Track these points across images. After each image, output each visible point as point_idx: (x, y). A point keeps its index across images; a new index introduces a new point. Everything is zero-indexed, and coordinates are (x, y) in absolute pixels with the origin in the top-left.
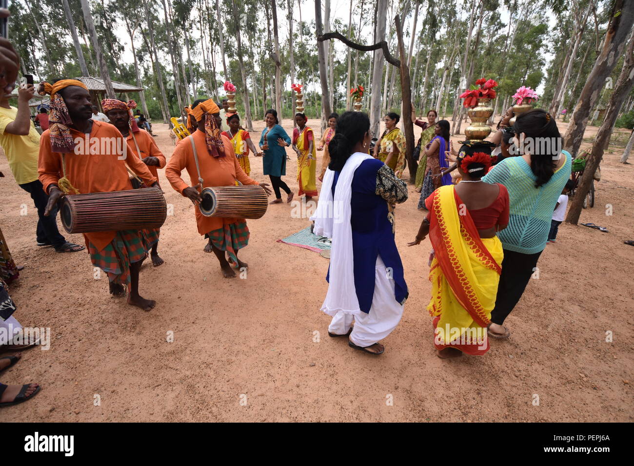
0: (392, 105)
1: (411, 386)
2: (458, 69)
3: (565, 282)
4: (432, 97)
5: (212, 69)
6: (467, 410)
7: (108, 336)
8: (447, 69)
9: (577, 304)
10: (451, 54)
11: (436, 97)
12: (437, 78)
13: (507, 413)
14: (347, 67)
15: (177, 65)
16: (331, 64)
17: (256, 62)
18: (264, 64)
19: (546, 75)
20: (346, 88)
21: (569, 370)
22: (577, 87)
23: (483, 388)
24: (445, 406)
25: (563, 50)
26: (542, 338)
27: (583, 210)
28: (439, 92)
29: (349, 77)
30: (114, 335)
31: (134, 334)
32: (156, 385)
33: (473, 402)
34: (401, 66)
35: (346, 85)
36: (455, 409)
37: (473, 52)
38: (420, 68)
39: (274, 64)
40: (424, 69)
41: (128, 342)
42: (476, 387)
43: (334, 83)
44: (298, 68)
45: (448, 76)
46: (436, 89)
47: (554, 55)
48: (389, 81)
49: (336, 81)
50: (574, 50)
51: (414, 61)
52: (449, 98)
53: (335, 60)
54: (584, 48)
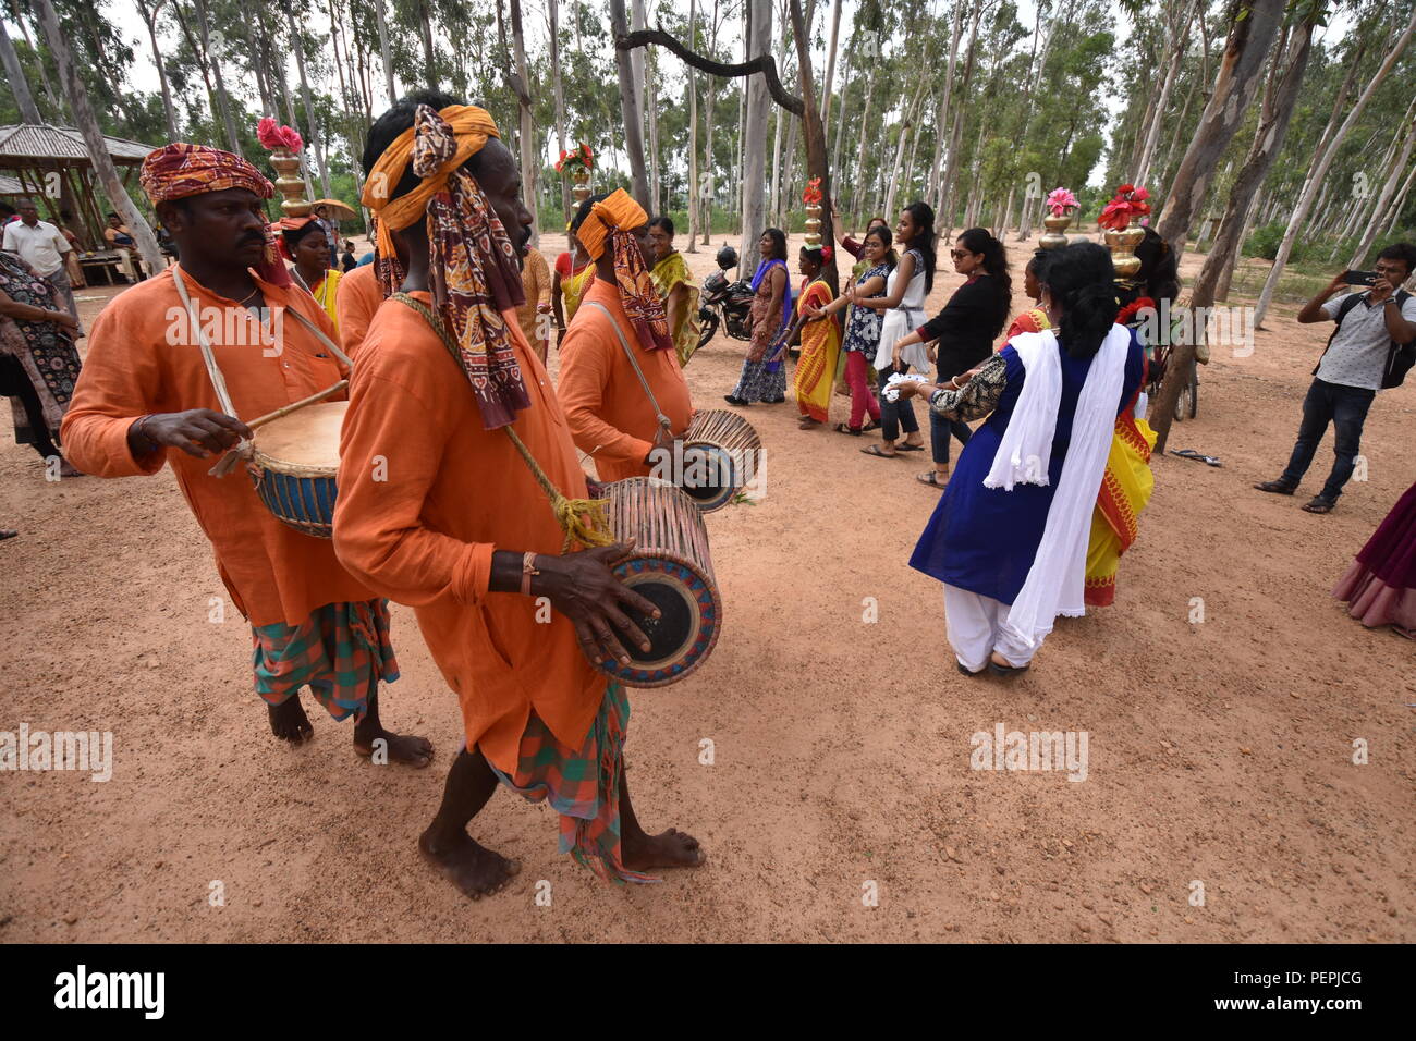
0: (790, 203)
1: (833, 791)
2: (931, 127)
3: (1137, 567)
4: (877, 188)
5: (364, 110)
6: (946, 828)
7: (137, 744)
8: (907, 125)
9: (1159, 608)
10: (914, 91)
11: (884, 189)
12: (887, 147)
13: (1023, 828)
14: (688, 115)
15: (274, 97)
16: (650, 106)
17: (472, 95)
18: (491, 100)
19: (1110, 145)
20: (687, 162)
21: (1141, 737)
22: (1169, 170)
23: (978, 784)
24: (902, 824)
25: (1144, 90)
26: (1091, 677)
27: (1174, 423)
28: (892, 177)
29: (693, 137)
30: (149, 742)
31: (201, 734)
32: (263, 841)
33: (957, 813)
34: (806, 113)
35: (687, 155)
36: (922, 828)
37: (960, 89)
38: (850, 123)
39: (516, 100)
40: (858, 125)
41: (190, 755)
42: (963, 782)
43: (661, 151)
44: (572, 110)
45: (909, 141)
46: (885, 170)
47: (1126, 101)
48: (783, 149)
49: (663, 148)
50: (1164, 92)
51: (835, 104)
52: (912, 190)
53: (660, 97)
54: (1184, 88)
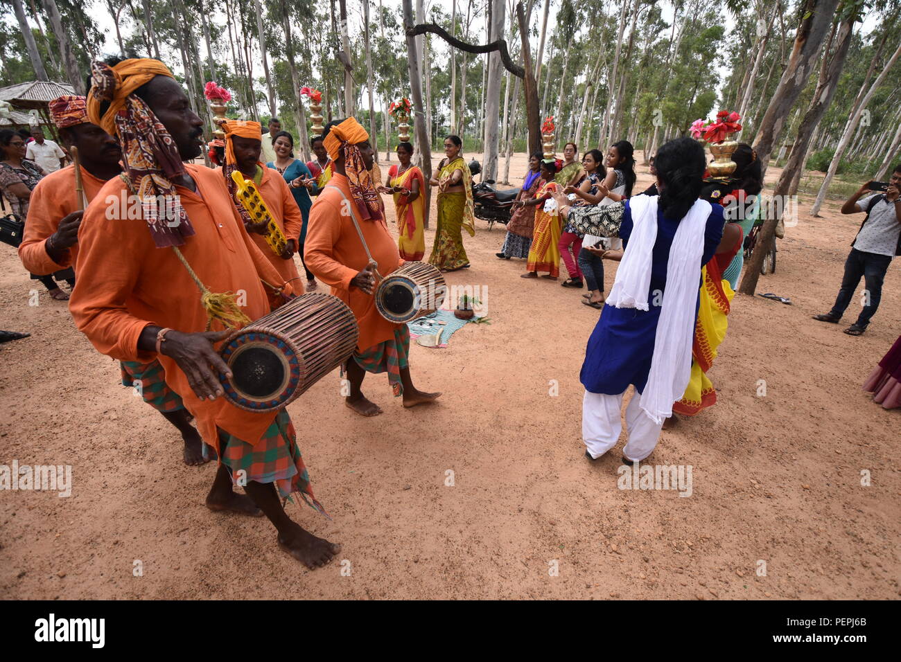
0: (515, 134)
1: (539, 507)
2: (605, 85)
3: (736, 368)
4: (570, 124)
5: (247, 73)
6: (611, 532)
7: (103, 467)
8: (590, 84)
9: (750, 395)
10: (595, 63)
11: (575, 125)
12: (577, 98)
13: (661, 533)
14: (450, 77)
15: (191, 64)
16: (427, 72)
17: (314, 64)
18: (326, 67)
20: (450, 107)
21: (738, 477)
22: (759, 114)
23: (632, 504)
24: (583, 529)
25: (743, 63)
26: (705, 438)
27: (761, 276)
28: (579, 117)
29: (453, 92)
30: (111, 465)
31: (143, 462)
32: (181, 529)
33: (618, 522)
34: (526, 76)
35: (449, 103)
36: (596, 531)
37: (625, 61)
38: (553, 83)
39: (343, 68)
40: (558, 84)
41: (136, 474)
42: (622, 503)
43: (433, 100)
44: (377, 75)
45: (591, 94)
46: (576, 113)
47: (731, 70)
48: (510, 99)
49: (434, 97)
50: (756, 64)
51: (544, 71)
52: (593, 126)
53: (433, 66)
54: (769, 61)
